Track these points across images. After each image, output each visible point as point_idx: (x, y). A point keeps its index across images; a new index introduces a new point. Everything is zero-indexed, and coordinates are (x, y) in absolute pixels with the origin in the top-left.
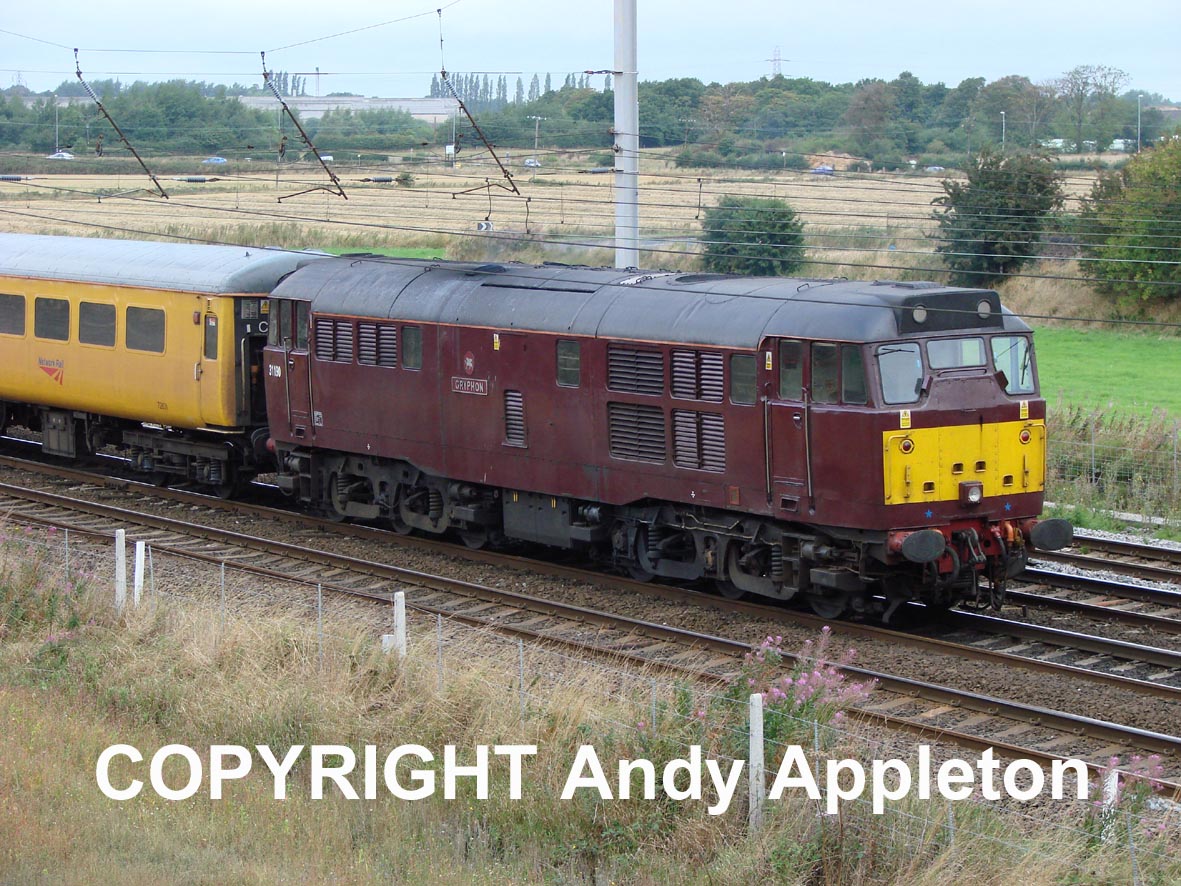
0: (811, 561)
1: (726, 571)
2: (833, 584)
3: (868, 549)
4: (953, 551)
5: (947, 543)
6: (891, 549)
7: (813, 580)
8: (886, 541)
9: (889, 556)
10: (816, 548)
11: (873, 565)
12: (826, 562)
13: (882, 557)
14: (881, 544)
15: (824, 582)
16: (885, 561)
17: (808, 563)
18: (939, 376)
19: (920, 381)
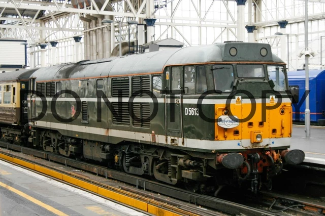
0: (182, 167)
1: (152, 171)
2: (191, 178)
3: (207, 162)
4: (248, 164)
5: (244, 160)
6: (218, 162)
7: (183, 176)
8: (215, 158)
9: (216, 165)
10: (184, 161)
11: (209, 169)
12: (189, 168)
13: (213, 165)
14: (213, 160)
15: (188, 177)
16: (214, 167)
17: (181, 168)
18: (242, 80)
19: (233, 83)
